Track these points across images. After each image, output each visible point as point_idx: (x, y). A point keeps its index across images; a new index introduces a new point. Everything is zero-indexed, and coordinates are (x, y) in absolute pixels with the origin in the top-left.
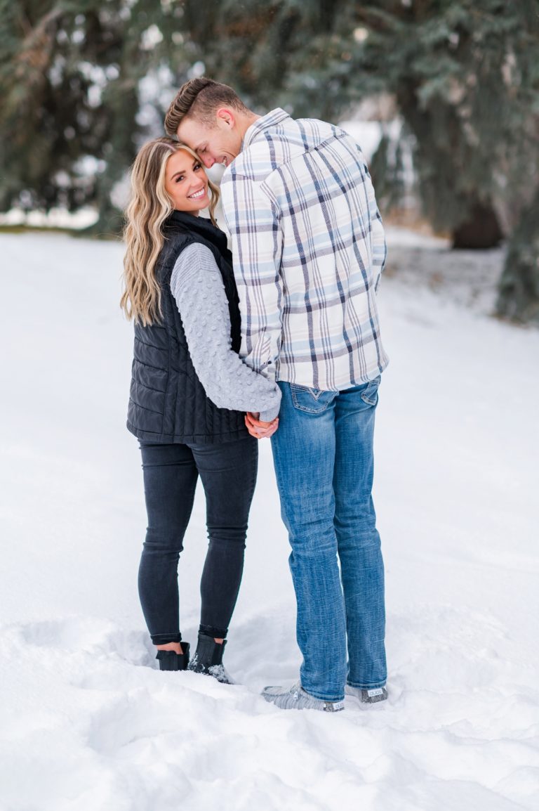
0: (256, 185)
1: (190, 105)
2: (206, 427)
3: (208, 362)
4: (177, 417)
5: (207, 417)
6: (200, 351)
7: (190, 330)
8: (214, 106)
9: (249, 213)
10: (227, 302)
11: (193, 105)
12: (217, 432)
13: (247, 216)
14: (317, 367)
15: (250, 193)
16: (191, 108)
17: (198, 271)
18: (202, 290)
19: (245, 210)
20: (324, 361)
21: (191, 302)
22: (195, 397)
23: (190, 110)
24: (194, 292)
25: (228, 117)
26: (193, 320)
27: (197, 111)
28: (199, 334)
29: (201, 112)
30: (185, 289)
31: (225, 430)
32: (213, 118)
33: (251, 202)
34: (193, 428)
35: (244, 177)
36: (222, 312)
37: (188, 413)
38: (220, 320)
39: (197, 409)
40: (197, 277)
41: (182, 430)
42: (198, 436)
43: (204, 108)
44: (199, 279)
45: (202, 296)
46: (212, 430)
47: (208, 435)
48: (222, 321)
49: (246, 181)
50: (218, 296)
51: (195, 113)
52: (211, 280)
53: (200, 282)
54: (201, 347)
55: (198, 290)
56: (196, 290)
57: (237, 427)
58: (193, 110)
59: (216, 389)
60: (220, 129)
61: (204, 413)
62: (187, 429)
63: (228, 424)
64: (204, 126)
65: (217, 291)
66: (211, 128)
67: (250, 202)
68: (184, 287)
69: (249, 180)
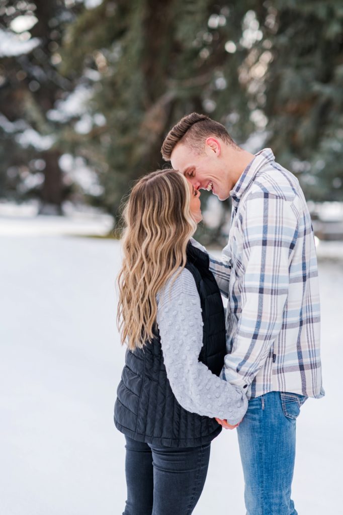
0: (287, 204)
1: (185, 132)
2: (173, 431)
3: (183, 377)
4: (149, 420)
5: (174, 424)
6: (176, 366)
7: (167, 347)
8: (205, 136)
9: (278, 229)
10: (202, 324)
11: (187, 133)
12: (182, 436)
13: (276, 231)
14: (304, 375)
15: (281, 211)
16: (185, 135)
17: (179, 295)
18: (181, 312)
19: (274, 225)
20: (310, 370)
21: (170, 322)
22: (165, 404)
23: (184, 136)
24: (174, 313)
25: (216, 147)
26: (172, 338)
27: (189, 138)
28: (176, 352)
29: (193, 139)
30: (166, 310)
31: (190, 436)
32: (202, 146)
33: (281, 219)
34: (162, 431)
35: (277, 196)
36: (198, 333)
37: (158, 417)
38: (195, 341)
39: (166, 415)
40: (178, 300)
41: (153, 432)
42: (165, 439)
43: (196, 136)
44: (180, 301)
45: (180, 318)
46: (179, 435)
47: (174, 439)
48: (197, 342)
49: (278, 200)
50: (196, 319)
51: (187, 139)
52: (191, 303)
53: (180, 305)
54: (177, 363)
55: (178, 312)
56: (176, 311)
57: (201, 433)
58: (186, 136)
59: (188, 401)
60: (207, 156)
61: (172, 419)
62: (156, 432)
63: (193, 431)
64: (194, 151)
65: (195, 313)
66: (199, 154)
67: (279, 219)
68: (166, 307)
69: (281, 200)
